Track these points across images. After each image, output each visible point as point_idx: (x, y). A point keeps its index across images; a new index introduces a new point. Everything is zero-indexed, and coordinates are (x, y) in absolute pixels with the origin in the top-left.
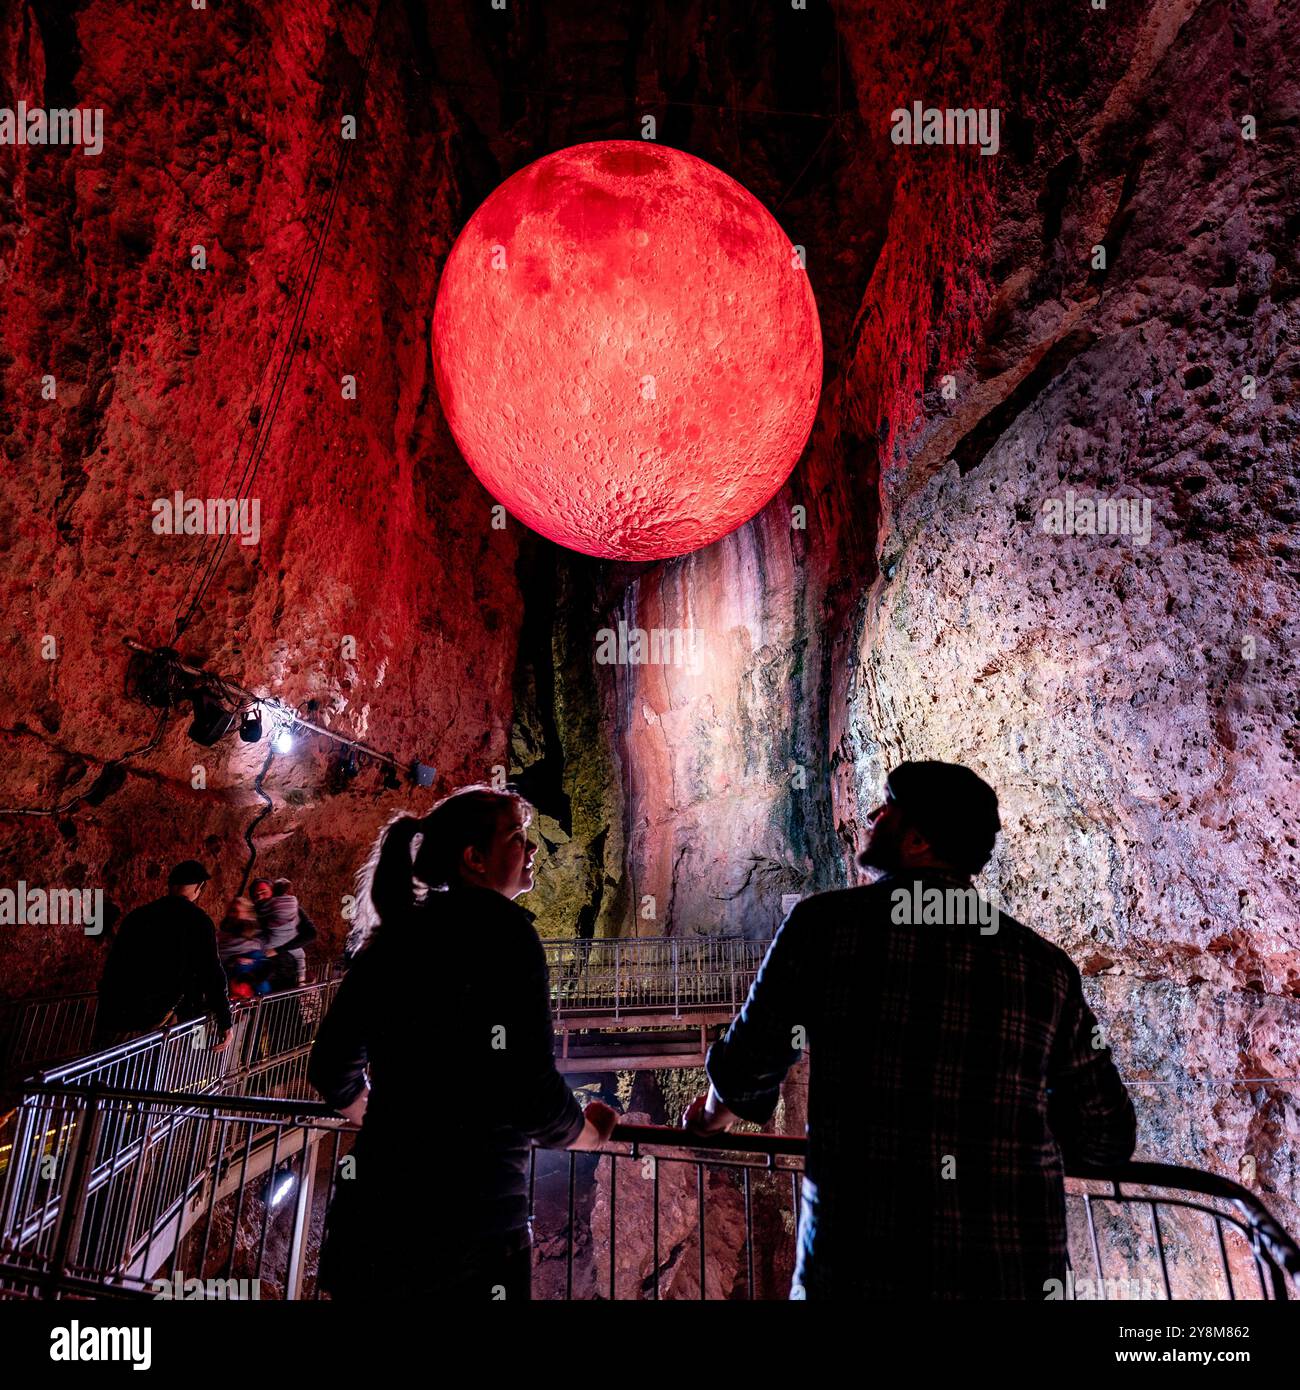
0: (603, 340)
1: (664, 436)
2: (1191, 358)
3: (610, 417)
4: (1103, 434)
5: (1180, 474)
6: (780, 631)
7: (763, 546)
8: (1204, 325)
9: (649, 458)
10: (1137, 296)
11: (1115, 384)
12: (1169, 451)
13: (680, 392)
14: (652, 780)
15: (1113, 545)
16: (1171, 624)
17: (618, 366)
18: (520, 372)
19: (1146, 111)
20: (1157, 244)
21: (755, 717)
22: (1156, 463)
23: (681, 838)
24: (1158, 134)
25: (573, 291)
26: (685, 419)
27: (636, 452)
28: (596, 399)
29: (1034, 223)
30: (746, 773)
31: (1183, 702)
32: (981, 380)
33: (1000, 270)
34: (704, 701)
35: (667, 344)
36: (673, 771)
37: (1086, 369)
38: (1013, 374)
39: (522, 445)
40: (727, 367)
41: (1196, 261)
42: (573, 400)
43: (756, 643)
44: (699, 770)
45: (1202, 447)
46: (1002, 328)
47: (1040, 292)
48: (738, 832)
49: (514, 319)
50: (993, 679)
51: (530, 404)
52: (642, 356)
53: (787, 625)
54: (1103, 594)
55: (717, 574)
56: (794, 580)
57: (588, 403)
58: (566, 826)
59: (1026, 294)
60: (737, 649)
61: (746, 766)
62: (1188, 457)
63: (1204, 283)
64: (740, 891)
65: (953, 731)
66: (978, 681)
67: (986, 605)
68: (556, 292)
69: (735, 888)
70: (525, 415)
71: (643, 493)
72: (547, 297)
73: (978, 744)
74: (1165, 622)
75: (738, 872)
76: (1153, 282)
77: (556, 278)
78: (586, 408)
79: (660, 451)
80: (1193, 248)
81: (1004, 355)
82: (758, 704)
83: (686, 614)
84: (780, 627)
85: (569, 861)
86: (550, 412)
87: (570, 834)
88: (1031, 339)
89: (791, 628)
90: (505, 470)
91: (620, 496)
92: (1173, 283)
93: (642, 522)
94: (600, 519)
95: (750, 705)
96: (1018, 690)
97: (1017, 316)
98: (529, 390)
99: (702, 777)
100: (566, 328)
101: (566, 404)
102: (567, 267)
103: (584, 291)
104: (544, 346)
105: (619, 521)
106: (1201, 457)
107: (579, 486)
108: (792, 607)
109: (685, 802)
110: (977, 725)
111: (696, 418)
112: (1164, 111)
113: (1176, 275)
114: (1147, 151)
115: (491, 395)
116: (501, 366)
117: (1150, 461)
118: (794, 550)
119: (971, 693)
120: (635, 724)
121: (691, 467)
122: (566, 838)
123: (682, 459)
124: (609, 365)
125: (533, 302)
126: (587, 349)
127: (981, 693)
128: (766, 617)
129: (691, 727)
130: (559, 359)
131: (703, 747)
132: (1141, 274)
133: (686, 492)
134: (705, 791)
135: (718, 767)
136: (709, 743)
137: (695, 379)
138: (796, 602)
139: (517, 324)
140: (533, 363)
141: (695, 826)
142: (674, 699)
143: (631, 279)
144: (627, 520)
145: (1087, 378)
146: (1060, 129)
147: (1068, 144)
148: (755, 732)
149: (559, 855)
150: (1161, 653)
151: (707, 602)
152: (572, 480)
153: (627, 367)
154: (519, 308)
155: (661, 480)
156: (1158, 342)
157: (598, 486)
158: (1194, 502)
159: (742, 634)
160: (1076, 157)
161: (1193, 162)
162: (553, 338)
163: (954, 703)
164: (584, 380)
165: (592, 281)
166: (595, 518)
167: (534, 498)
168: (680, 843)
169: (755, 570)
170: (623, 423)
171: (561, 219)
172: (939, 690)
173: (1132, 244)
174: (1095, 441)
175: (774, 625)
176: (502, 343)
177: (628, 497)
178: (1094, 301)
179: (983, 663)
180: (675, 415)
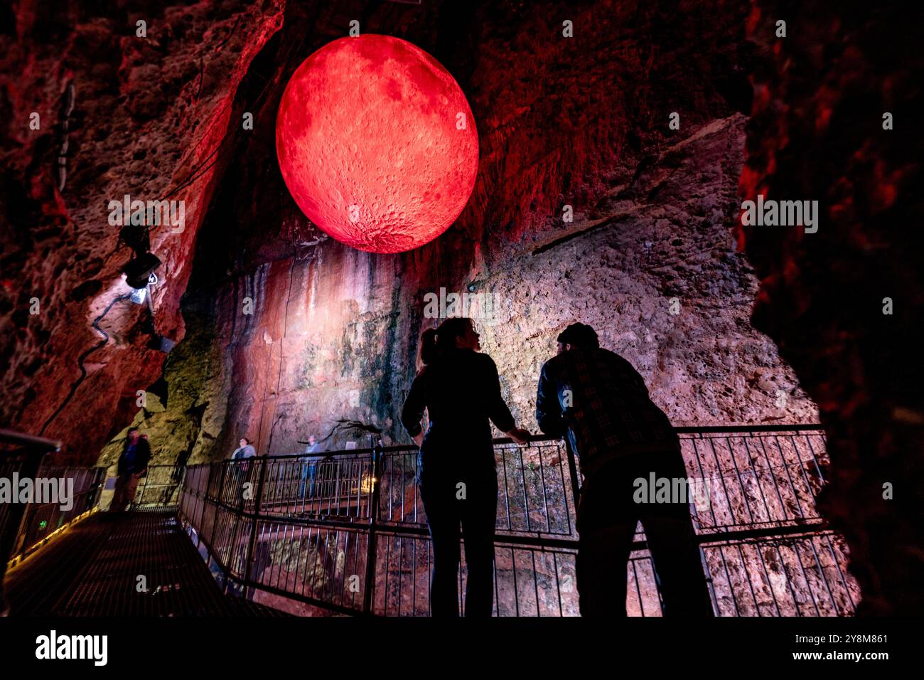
0: (420, 136)
1: (427, 193)
2: (678, 236)
3: (409, 174)
4: (624, 253)
5: (664, 273)
6: (382, 305)
7: (375, 264)
8: (687, 226)
9: (416, 200)
10: (663, 210)
11: (631, 237)
12: (661, 266)
13: (442, 176)
14: (261, 375)
15: (626, 293)
16: (639, 326)
17: (422, 152)
18: (370, 131)
19: (684, 153)
20: (675, 195)
21: (354, 347)
22: (654, 267)
23: (281, 409)
24: (686, 161)
25: (412, 107)
26: (437, 190)
27: (412, 196)
28: (406, 162)
29: (633, 172)
30: (342, 375)
31: (641, 353)
32: (589, 219)
33: (614, 182)
34: (317, 335)
35: (444, 152)
36: (281, 372)
37: (617, 229)
38: (599, 221)
39: (352, 169)
40: (460, 174)
41: (689, 205)
42: (394, 157)
43: (363, 309)
44: (304, 372)
45: (675, 266)
46: (603, 204)
47: (622, 196)
48: (333, 406)
49: (377, 103)
50: (533, 340)
51: (369, 149)
52: (433, 152)
53: (386, 304)
54: (612, 311)
55: (339, 270)
56: (393, 284)
57: (401, 162)
58: (164, 402)
59: (616, 195)
60: (346, 311)
61: (343, 372)
62: (669, 268)
63: (691, 214)
64: (326, 439)
65: (506, 360)
66: (527, 339)
67: (543, 308)
68: (404, 102)
69: (325, 437)
70: (363, 153)
71: (403, 217)
72: (397, 103)
73: (518, 366)
74: (636, 324)
75: (328, 428)
76: (669, 207)
77: (405, 96)
78: (399, 164)
79: (422, 199)
80: (690, 201)
81: (599, 213)
82: (358, 340)
83: (309, 287)
84: (381, 304)
85: (161, 423)
86: (379, 158)
87: (165, 406)
88: (612, 211)
89: (389, 305)
90: (331, 177)
91: (392, 213)
92: (678, 210)
93: (393, 230)
94: (374, 221)
95: (352, 340)
96: (545, 345)
97: (609, 201)
98: (372, 143)
99: (307, 375)
100: (404, 122)
101: (390, 158)
102: (412, 95)
103: (417, 110)
104: (390, 126)
105: (383, 226)
106: (674, 269)
107: (374, 201)
108: (391, 295)
109: (288, 389)
110: (520, 358)
111: (442, 191)
112: (691, 156)
113: (680, 207)
114: (682, 165)
115: (346, 135)
116: (359, 123)
117: (652, 266)
118: (396, 269)
119: (523, 344)
120: (254, 342)
121: (429, 212)
122: (162, 408)
123: (428, 207)
124: (419, 149)
125: (389, 101)
126: (411, 137)
127: (528, 345)
128: (371, 298)
129: (304, 348)
130: (395, 135)
131: (309, 360)
132: (667, 203)
133: (420, 224)
134: (307, 383)
135: (319, 370)
136: (313, 358)
137: (449, 173)
138: (394, 294)
139: (377, 107)
140: (380, 130)
141: (294, 402)
142: (288, 332)
143: (438, 115)
144: (387, 227)
145: (616, 232)
146: (657, 145)
147: (657, 151)
148: (353, 354)
149: (153, 419)
150: (632, 336)
151: (328, 283)
152: (372, 197)
153: (426, 154)
154: (380, 101)
155: (415, 213)
156: (663, 228)
157: (385, 205)
158: (668, 284)
159: (352, 304)
160: (658, 157)
161: (699, 175)
162: (395, 123)
163: (510, 348)
164: (404, 150)
165: (422, 107)
166: (371, 220)
167: (341, 197)
168: (280, 412)
169: (367, 273)
170: (413, 179)
171: (410, 69)
172: (504, 342)
173: (664, 192)
174: (620, 254)
175: (377, 303)
176: (364, 113)
177: (396, 216)
178: (644, 206)
179: (534, 331)
180: (435, 186)
